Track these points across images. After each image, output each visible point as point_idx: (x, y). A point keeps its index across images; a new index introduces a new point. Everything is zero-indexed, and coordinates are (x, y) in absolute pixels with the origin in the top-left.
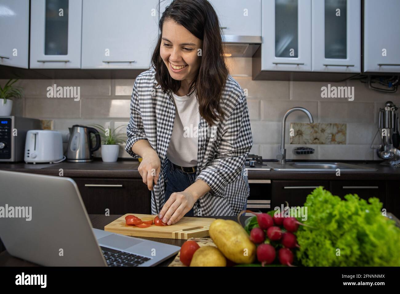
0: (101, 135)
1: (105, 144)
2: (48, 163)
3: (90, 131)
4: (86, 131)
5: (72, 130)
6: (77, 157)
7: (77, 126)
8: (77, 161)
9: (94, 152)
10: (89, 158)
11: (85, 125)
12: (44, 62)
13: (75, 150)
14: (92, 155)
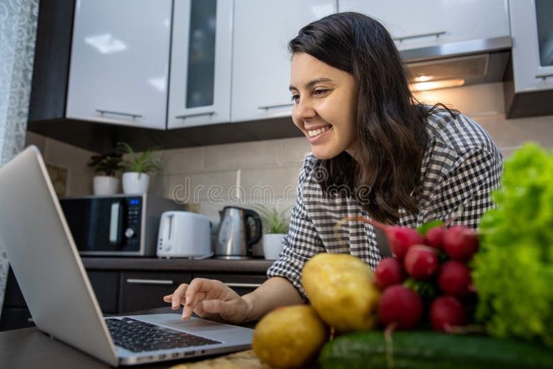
0: (262, 220)
1: (268, 233)
2: (187, 258)
3: (247, 214)
4: (242, 215)
5: (223, 213)
6: (229, 252)
7: (229, 207)
8: (228, 258)
9: (254, 246)
10: (245, 254)
11: (240, 206)
12: (184, 117)
13: (225, 241)
14: (250, 250)
